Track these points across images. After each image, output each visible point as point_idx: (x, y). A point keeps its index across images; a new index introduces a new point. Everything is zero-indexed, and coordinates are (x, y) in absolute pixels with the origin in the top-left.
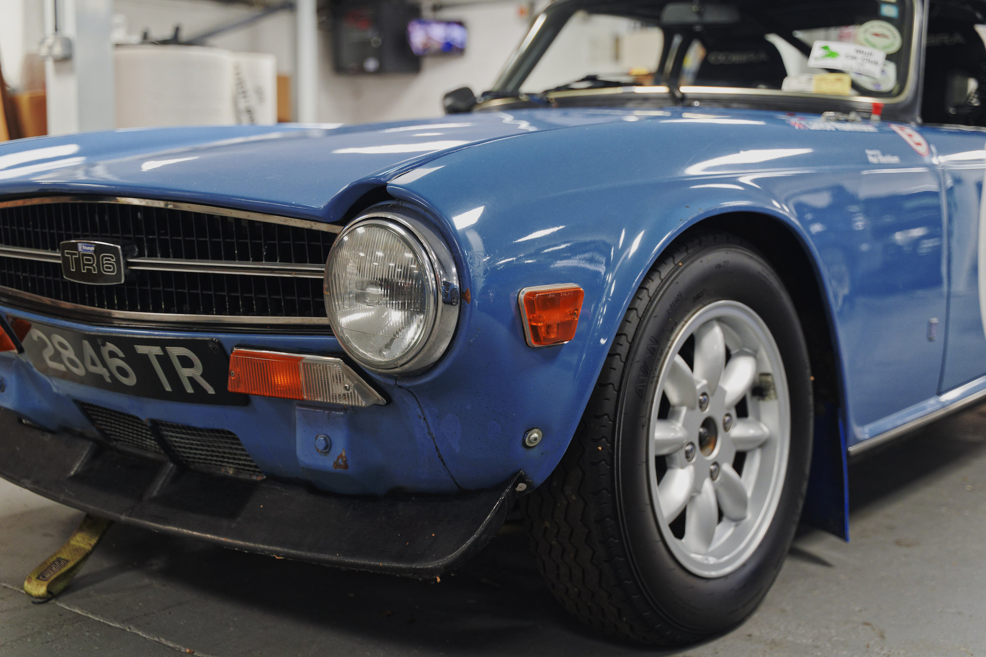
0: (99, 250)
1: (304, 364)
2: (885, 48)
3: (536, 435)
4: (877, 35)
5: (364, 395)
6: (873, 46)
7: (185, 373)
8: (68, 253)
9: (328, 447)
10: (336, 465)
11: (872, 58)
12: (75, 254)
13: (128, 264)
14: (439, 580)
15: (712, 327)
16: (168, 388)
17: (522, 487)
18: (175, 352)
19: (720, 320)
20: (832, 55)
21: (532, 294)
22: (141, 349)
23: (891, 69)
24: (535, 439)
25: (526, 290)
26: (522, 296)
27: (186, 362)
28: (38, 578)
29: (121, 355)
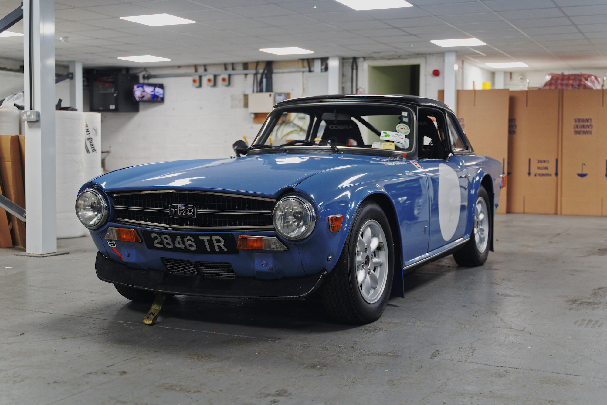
0: (186, 208)
1: (264, 240)
2: (405, 133)
3: (330, 257)
4: (402, 128)
5: (283, 247)
6: (401, 132)
7: (216, 245)
8: (172, 209)
9: (266, 265)
10: (269, 269)
11: (401, 137)
12: (176, 209)
13: (197, 212)
14: (304, 299)
15: (368, 228)
16: (209, 249)
17: (326, 272)
18: (214, 238)
19: (370, 226)
20: (388, 136)
21: (332, 217)
22: (201, 238)
23: (407, 140)
24: (330, 258)
25: (330, 216)
26: (330, 218)
27: (218, 241)
28: (147, 318)
29: (192, 240)
